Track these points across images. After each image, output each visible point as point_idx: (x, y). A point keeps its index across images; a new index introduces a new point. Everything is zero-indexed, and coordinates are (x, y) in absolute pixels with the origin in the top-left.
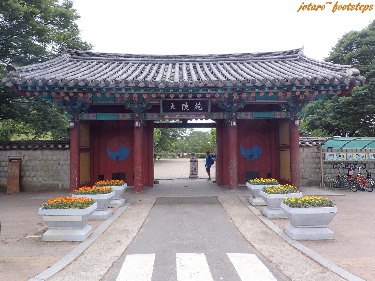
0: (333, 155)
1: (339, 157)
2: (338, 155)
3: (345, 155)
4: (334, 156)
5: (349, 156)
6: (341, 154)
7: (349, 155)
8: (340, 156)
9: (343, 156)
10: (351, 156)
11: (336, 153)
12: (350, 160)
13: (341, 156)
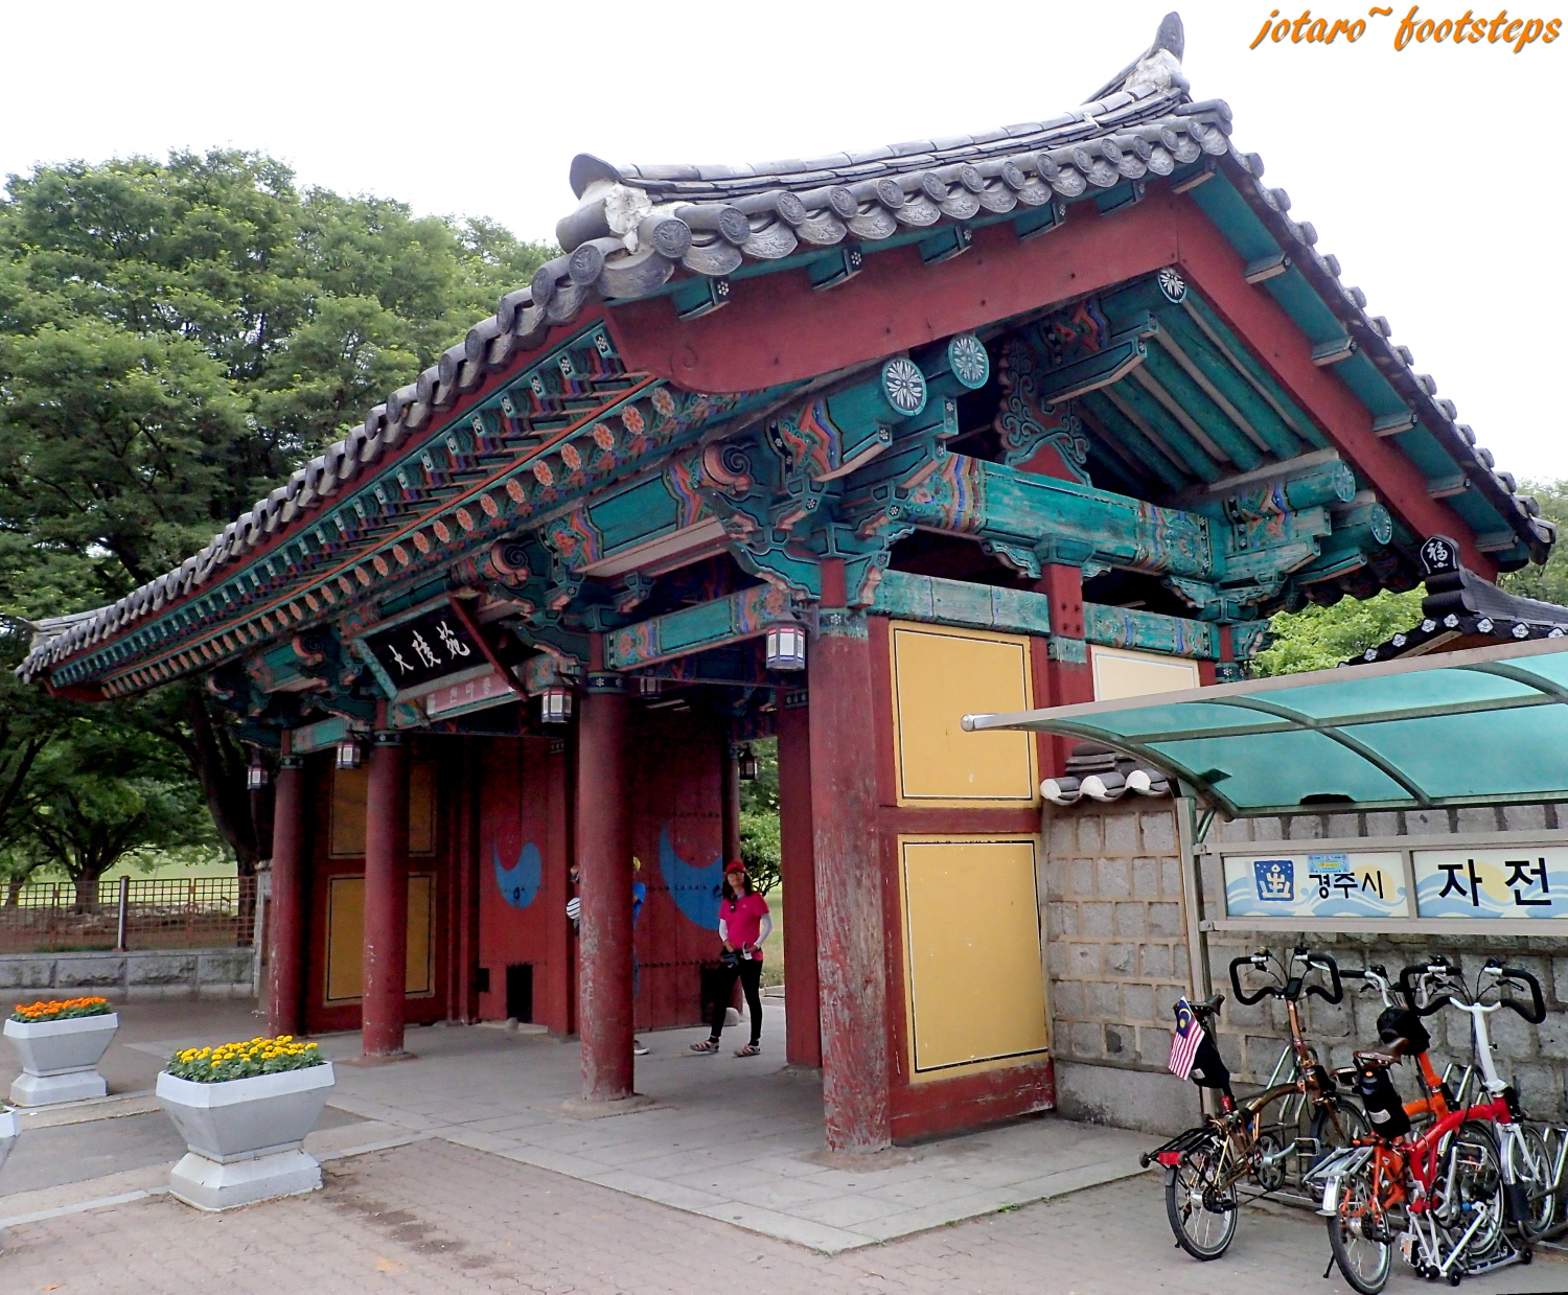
0: (1287, 870)
1: (1336, 894)
2: (1331, 868)
3: (1391, 868)
4: (1290, 878)
5: (1430, 881)
6: (1358, 865)
7: (1428, 867)
8: (1346, 881)
9: (1373, 882)
10: (1452, 881)
11: (1310, 854)
12: (1452, 918)
13: (1359, 879)
